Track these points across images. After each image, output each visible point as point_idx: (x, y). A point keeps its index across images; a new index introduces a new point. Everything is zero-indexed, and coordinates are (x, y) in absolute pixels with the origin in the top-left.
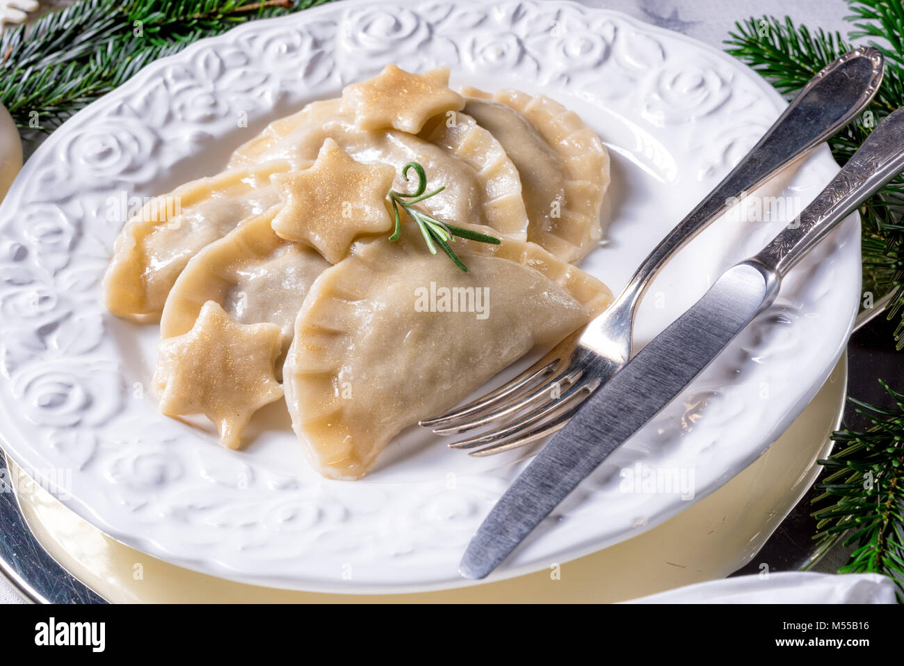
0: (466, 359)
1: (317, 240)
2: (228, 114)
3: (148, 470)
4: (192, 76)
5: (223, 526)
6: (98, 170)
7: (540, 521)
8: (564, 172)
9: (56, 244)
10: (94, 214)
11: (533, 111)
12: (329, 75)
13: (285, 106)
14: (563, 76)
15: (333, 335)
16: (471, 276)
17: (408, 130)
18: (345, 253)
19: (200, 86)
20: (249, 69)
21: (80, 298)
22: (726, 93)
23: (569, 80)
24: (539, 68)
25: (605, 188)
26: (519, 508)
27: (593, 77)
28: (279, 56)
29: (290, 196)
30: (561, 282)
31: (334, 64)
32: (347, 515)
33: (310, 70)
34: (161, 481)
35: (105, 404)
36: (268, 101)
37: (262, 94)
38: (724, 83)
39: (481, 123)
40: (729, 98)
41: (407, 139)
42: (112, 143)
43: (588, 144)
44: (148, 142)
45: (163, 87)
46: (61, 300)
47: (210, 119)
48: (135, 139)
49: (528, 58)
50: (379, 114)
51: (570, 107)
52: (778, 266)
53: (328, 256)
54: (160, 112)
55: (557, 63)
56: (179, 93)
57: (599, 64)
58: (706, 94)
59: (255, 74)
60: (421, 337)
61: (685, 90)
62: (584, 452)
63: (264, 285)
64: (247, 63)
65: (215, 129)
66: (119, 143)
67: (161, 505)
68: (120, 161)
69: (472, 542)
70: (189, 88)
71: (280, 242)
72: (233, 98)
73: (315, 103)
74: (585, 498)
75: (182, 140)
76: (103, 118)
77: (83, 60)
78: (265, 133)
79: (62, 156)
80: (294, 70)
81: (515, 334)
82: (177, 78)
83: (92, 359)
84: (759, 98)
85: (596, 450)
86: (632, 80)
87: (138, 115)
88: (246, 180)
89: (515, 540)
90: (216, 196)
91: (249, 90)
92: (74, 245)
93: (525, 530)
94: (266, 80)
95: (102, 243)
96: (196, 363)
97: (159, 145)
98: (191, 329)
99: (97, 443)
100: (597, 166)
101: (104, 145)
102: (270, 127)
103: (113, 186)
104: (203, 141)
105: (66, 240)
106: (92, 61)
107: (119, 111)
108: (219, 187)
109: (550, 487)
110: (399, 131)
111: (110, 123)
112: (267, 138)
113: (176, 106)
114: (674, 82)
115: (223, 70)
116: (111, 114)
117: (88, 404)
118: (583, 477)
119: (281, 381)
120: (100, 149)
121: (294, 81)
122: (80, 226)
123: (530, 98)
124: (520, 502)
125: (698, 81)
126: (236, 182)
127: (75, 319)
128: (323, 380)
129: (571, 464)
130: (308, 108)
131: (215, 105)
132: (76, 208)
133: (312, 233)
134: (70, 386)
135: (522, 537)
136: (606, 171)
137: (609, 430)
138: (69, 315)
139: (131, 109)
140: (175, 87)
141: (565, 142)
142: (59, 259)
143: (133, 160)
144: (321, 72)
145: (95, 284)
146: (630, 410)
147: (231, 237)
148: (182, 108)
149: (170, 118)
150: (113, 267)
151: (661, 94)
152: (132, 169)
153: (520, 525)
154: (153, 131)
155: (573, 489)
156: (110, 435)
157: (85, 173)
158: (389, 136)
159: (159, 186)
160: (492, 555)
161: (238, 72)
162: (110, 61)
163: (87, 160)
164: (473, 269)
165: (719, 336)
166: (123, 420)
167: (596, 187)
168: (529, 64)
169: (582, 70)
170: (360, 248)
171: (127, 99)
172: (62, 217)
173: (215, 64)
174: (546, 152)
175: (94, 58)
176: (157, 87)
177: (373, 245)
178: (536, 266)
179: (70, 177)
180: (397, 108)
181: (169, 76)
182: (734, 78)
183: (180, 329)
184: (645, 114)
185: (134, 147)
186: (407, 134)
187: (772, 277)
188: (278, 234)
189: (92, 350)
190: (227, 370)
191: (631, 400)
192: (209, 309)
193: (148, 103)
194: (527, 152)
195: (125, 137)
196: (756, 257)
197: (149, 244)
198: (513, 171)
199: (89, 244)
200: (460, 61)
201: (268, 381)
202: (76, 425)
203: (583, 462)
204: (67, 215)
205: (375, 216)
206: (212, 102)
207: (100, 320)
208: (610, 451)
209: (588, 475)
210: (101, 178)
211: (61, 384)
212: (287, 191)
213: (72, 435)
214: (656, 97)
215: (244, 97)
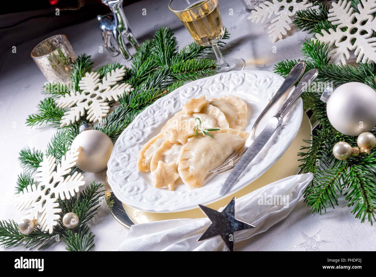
0: (218, 157)
1: (180, 141)
2: (158, 121)
3: (153, 198)
4: (148, 115)
5: (171, 203)
6: (131, 142)
7: (235, 181)
8: (236, 111)
9: (125, 160)
10: (132, 152)
11: (228, 99)
12: (180, 106)
13: (171, 116)
14: (234, 89)
15: (187, 159)
16: (215, 138)
17: (197, 112)
18: (186, 142)
19: (150, 117)
20: (161, 110)
21: (133, 170)
22: (271, 81)
23: (235, 90)
24: (228, 89)
25: (246, 112)
26: (230, 180)
27: (241, 87)
28: (167, 105)
29: (172, 133)
30: (237, 135)
31: (180, 103)
32: (196, 194)
33: (175, 106)
34: (157, 199)
35: (142, 188)
36: (166, 116)
37: (165, 115)
38: (270, 79)
39: (214, 105)
40: (272, 82)
41: (198, 114)
42: (132, 135)
43: (241, 103)
44: (140, 133)
45: (141, 120)
46: (128, 172)
47: (154, 124)
48: (137, 133)
49: (225, 88)
50: (190, 110)
51: (236, 96)
52: (281, 116)
53: (183, 144)
54: (142, 126)
55: (232, 86)
56: (145, 120)
57: (242, 84)
58: (267, 83)
59: (162, 111)
60: (206, 154)
61: (262, 84)
62: (242, 166)
63: (171, 154)
64: (160, 109)
65: (156, 126)
66: (134, 135)
67: (157, 203)
68: (135, 139)
69: (221, 189)
70: (147, 118)
71: (173, 144)
72: (158, 118)
73: (177, 113)
74: (244, 175)
75: (148, 130)
76: (129, 131)
77: (122, 120)
78: (167, 123)
79: (122, 142)
80: (171, 107)
81: (228, 148)
82: (144, 117)
83: (138, 181)
84: (279, 80)
85: (245, 165)
86: (250, 85)
87: (137, 128)
88: (163, 135)
89: (230, 186)
90: (158, 140)
91: (162, 115)
92: (129, 160)
93: (232, 184)
94: (165, 111)
95: (135, 157)
96: (159, 175)
97: (143, 133)
98: (157, 168)
99: (142, 196)
100: (244, 107)
101: (130, 136)
102: (168, 122)
103: (135, 145)
104: (153, 129)
105: (127, 159)
106: (124, 120)
107: (132, 128)
108: (158, 138)
109: (236, 174)
110: (196, 113)
111: (131, 131)
112: (168, 124)
113: (145, 123)
114: (259, 82)
115: (154, 112)
116: (131, 129)
117: (138, 189)
118: (243, 171)
119: (178, 173)
120: (130, 137)
121: (172, 109)
122: (129, 156)
123: (227, 96)
124: (230, 179)
125: (265, 80)
126: (162, 135)
127: (132, 174)
128: (187, 169)
129: (240, 169)
130: (176, 114)
131: (154, 120)
132: (127, 152)
133: (178, 140)
134: (134, 187)
135: (232, 185)
136: (246, 108)
137: (247, 160)
138: (131, 174)
139: (135, 127)
140: (144, 119)
141: (236, 104)
142: (126, 163)
143: (138, 138)
144: (177, 105)
145: (135, 166)
146: (251, 155)
147: (161, 146)
148: (147, 123)
149: (144, 126)
150: (138, 162)
151: (257, 86)
152: (138, 140)
153: (231, 183)
154: (141, 130)
155: (241, 173)
156: (144, 194)
157: (128, 144)
158: (194, 115)
159: (145, 141)
160: (226, 191)
161: (158, 111)
162: (129, 118)
163: (127, 141)
164: (215, 137)
165: (269, 134)
166: (147, 190)
167: (244, 112)
168: (226, 88)
169: (238, 86)
170: (189, 140)
171: (134, 125)
172: (125, 154)
173: (152, 111)
174: (231, 107)
175: (125, 119)
176: (140, 120)
177: (192, 138)
178: (231, 133)
179: (125, 145)
180: (194, 108)
181: (142, 117)
182: (272, 77)
183: (155, 169)
184: (254, 92)
185: (138, 135)
186: (197, 113)
187: (280, 118)
188: (171, 142)
189: (137, 179)
190: (166, 174)
191: (251, 153)
192: (160, 162)
193: (139, 124)
194: (226, 109)
195: (135, 133)
196: (276, 115)
197: (145, 154)
198: (223, 114)
199: (132, 158)
200: (209, 93)
201: (175, 174)
202: (137, 194)
203: (242, 168)
204: (126, 154)
205: (191, 132)
206: (153, 120)
207: (138, 173)
208: (248, 164)
209: (244, 170)
210: (131, 144)
211: (132, 187)
212: (171, 132)
213: (136, 196)
214: (256, 87)
215: (161, 117)
